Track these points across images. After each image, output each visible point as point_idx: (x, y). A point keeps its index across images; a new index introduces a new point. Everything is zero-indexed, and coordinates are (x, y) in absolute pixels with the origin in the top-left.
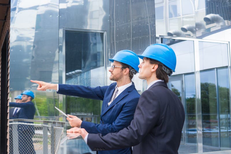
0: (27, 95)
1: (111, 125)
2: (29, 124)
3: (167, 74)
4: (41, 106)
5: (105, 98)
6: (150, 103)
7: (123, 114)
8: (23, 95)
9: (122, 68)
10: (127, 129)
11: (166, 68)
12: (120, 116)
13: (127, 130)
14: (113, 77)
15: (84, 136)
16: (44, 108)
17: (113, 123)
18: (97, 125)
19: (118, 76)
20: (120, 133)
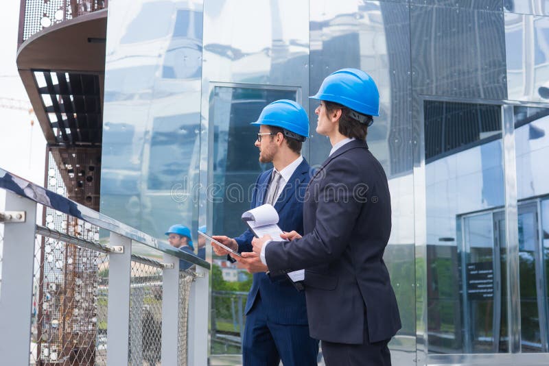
9: (271, 134)
11: (357, 115)
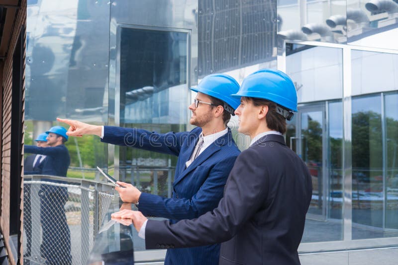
0: (56, 134)
1: (189, 200)
2: (58, 184)
3: (285, 118)
4: (84, 148)
5: (182, 154)
6: (251, 171)
7: (209, 183)
8: (50, 134)
9: (212, 105)
10: (213, 213)
12: (205, 186)
13: (212, 216)
14: (196, 120)
15: (140, 224)
16: (88, 150)
17: (193, 198)
18: (165, 200)
19: (204, 119)
20: (201, 220)
